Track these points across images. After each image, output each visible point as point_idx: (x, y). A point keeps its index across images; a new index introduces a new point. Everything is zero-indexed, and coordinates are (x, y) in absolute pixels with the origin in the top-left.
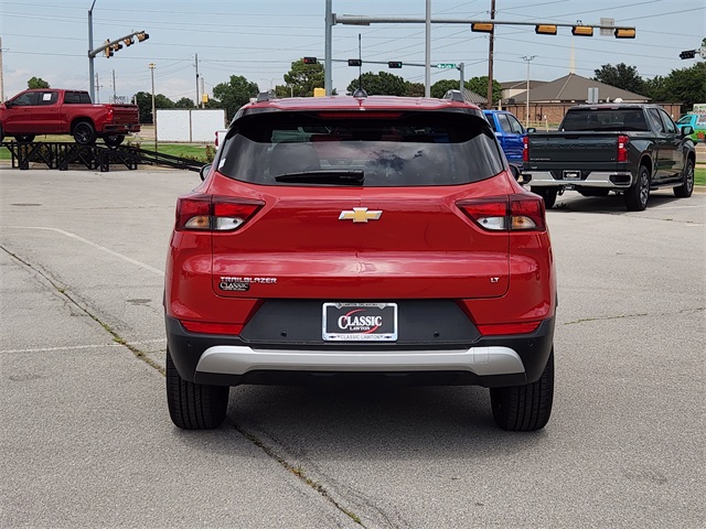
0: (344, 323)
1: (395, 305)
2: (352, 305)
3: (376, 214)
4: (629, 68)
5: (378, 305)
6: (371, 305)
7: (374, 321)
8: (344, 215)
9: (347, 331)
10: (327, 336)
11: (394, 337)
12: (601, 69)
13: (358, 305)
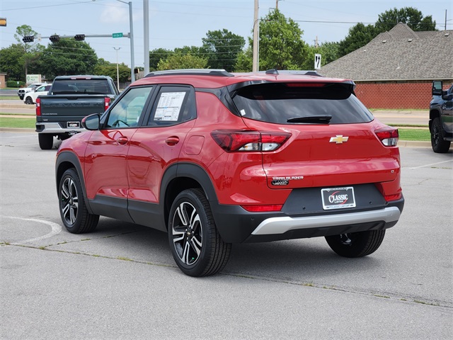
0: (332, 199)
1: (352, 188)
2: (334, 189)
3: (346, 139)
5: (345, 188)
6: (342, 188)
7: (344, 197)
8: (332, 140)
9: (333, 204)
10: (325, 207)
11: (354, 205)
13: (337, 189)
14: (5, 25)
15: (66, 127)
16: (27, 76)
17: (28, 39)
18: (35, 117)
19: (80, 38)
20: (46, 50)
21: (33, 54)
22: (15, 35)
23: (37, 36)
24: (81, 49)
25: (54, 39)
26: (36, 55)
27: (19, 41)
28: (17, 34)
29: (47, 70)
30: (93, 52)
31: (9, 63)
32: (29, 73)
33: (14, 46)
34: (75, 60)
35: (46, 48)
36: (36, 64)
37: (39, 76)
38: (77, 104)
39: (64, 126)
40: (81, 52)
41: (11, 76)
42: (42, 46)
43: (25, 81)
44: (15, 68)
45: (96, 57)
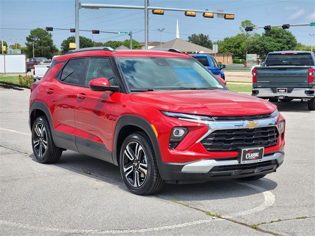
4: (205, 36)
12: (191, 36)
14: (233, 19)
15: (276, 92)
16: (247, 55)
17: (249, 29)
18: (252, 84)
19: (285, 27)
20: (261, 37)
21: (252, 41)
22: (240, 28)
23: (256, 27)
24: (285, 36)
25: (267, 28)
26: (254, 41)
27: (243, 31)
28: (242, 27)
29: (261, 51)
30: (294, 38)
31: (235, 47)
32: (248, 53)
33: (239, 35)
34: (281, 44)
35: (261, 36)
36: (253, 47)
37: (255, 55)
38: (285, 74)
39: (274, 92)
40: (285, 38)
41: (236, 56)
42: (258, 35)
43: (245, 59)
44: (239, 50)
45: (296, 42)
